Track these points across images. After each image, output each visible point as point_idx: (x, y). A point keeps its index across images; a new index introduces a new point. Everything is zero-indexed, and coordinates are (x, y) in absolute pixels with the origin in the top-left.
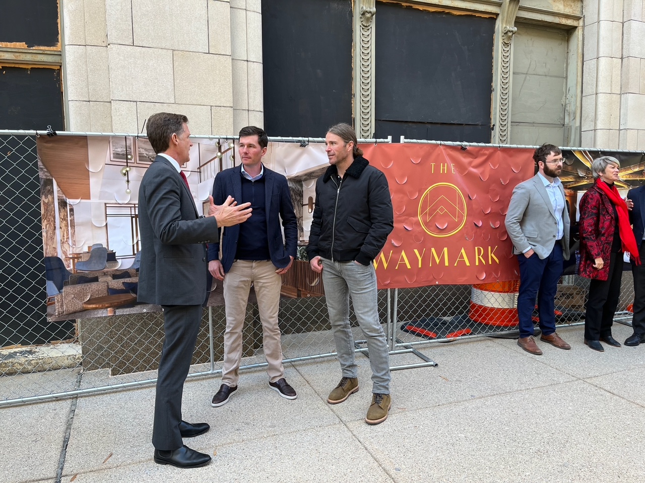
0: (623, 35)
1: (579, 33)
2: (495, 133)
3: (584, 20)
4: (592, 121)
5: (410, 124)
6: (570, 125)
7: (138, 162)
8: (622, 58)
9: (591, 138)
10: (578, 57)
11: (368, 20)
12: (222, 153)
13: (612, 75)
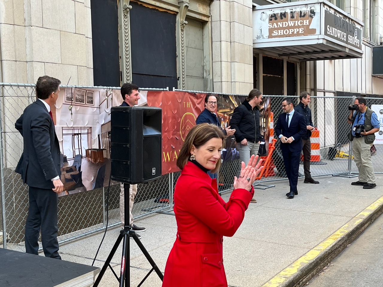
0: (230, 29)
1: (209, 25)
2: (180, 82)
3: (211, 18)
4: (219, 77)
5: (145, 76)
6: (207, 78)
7: (75, 102)
8: (231, 42)
9: (220, 87)
10: (209, 39)
11: (127, 12)
12: (108, 97)
13: (227, 52)
